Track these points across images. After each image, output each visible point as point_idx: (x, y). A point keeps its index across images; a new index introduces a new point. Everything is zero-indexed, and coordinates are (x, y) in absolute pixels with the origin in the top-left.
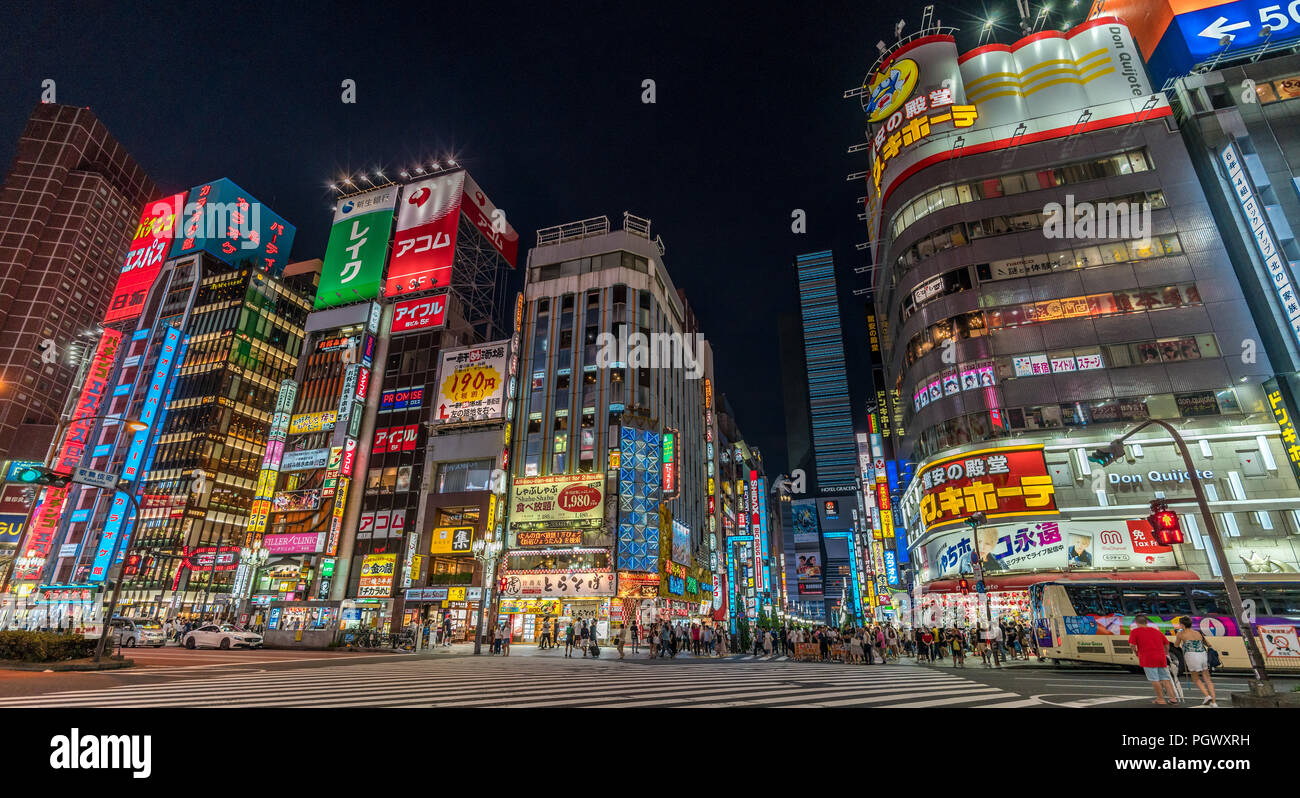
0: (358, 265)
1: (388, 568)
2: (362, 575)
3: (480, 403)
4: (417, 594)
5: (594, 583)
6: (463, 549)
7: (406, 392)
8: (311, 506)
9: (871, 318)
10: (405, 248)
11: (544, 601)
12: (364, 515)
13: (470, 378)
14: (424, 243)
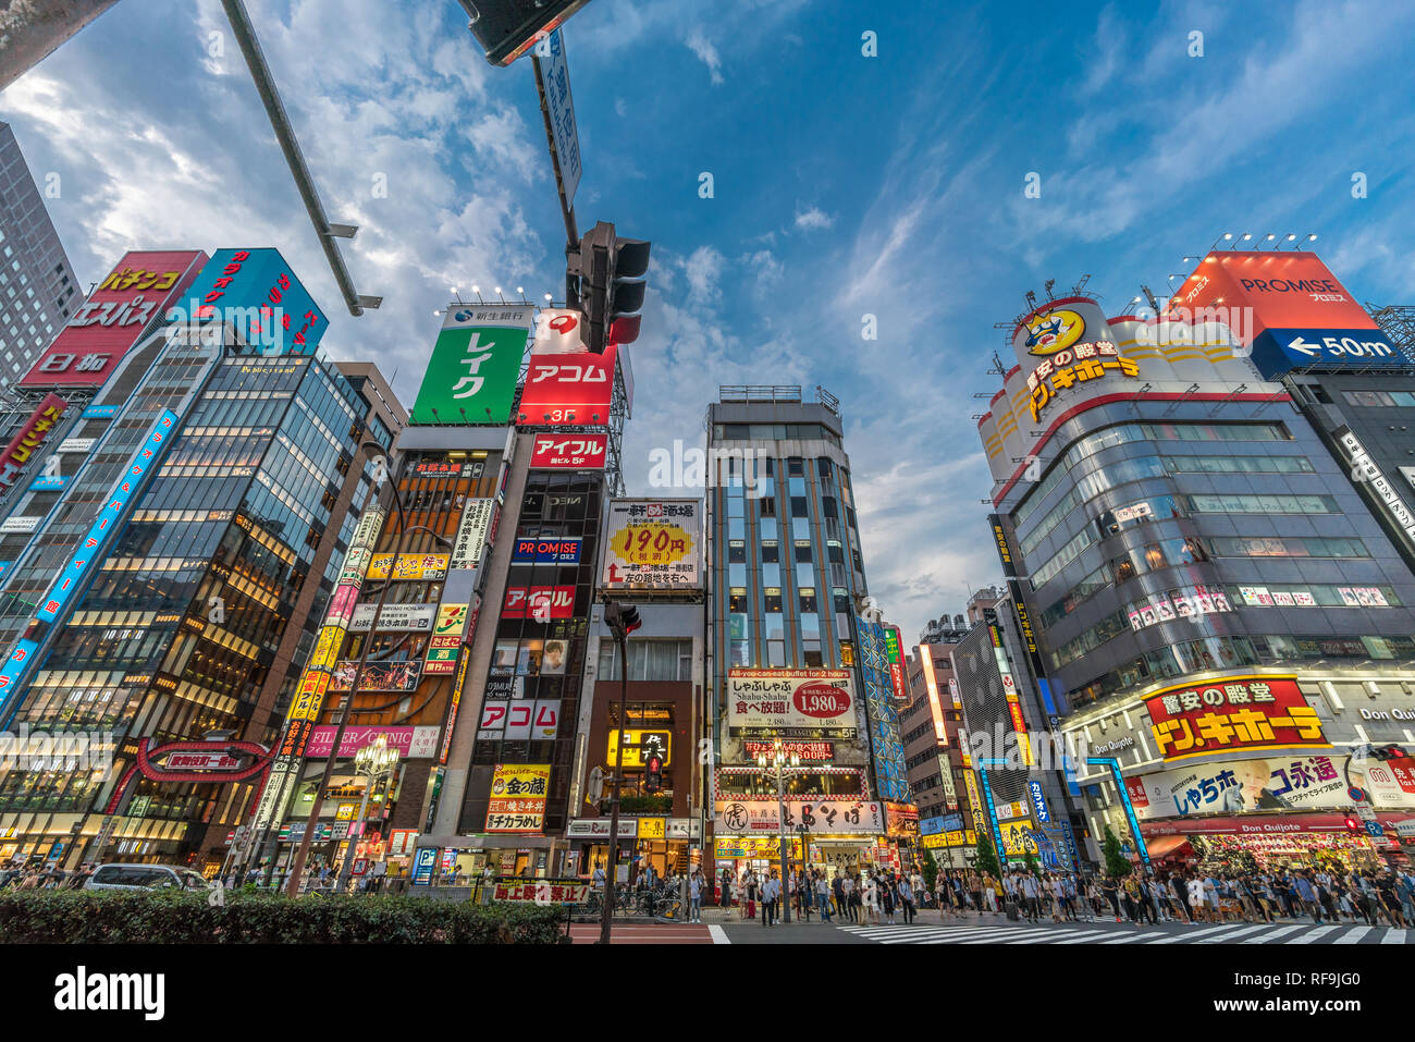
0: (478, 381)
1: (537, 786)
2: (493, 795)
3: (666, 568)
7: (554, 543)
8: (404, 685)
10: (544, 375)
12: (489, 704)
13: (650, 536)
14: (573, 373)
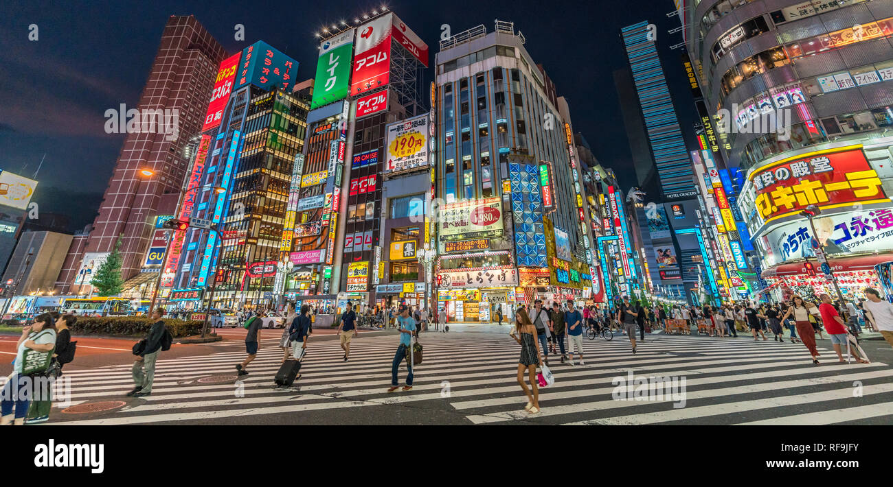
0: (334, 79)
1: (364, 271)
2: (349, 276)
3: (413, 157)
4: (383, 289)
5: (501, 277)
6: (411, 256)
7: (367, 154)
8: (316, 232)
9: (687, 65)
10: (361, 65)
11: (468, 291)
12: (347, 236)
13: (406, 141)
14: (371, 60)
